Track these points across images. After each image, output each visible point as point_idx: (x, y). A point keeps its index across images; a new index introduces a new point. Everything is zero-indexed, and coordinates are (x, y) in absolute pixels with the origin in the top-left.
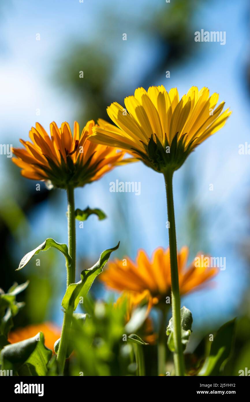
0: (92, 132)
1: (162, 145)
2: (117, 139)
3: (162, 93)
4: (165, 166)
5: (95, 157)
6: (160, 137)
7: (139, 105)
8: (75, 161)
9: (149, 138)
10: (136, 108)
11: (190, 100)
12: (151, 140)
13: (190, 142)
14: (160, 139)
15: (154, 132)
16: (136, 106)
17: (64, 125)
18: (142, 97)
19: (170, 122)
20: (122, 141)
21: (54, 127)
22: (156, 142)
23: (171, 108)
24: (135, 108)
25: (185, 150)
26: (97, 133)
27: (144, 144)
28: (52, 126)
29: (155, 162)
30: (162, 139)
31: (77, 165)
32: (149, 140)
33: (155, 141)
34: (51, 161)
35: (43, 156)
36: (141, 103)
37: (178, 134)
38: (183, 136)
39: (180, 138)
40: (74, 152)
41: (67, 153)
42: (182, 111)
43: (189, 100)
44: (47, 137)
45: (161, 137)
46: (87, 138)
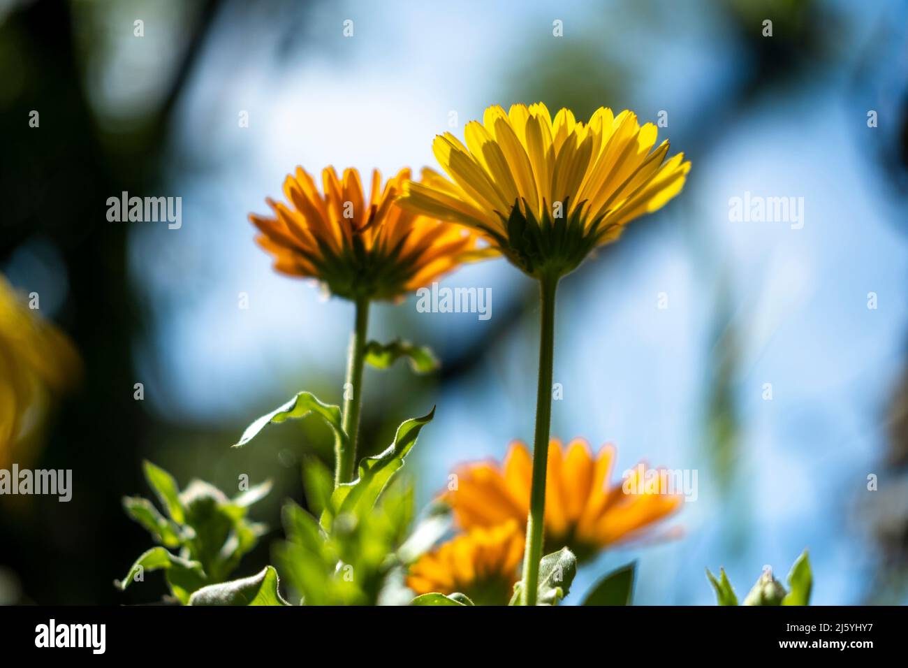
0: (401, 191)
1: (536, 223)
2: (450, 205)
3: (534, 117)
4: (542, 264)
5: (414, 240)
6: (534, 205)
7: (490, 140)
8: (369, 245)
9: (512, 207)
10: (484, 144)
11: (590, 135)
12: (516, 210)
13: (597, 219)
14: (533, 209)
15: (522, 194)
16: (483, 141)
17: (348, 172)
18: (495, 125)
19: (552, 175)
20: (460, 210)
21: (330, 175)
22: (525, 216)
23: (552, 148)
24: (482, 144)
25: (585, 234)
26: (412, 192)
27: (503, 218)
28: (326, 176)
29: (523, 254)
30: (537, 210)
31: (373, 254)
32: (511, 210)
33: (524, 212)
34: (323, 243)
35: (309, 234)
36: (494, 136)
37: (570, 201)
38: (580, 206)
39: (575, 210)
40: (366, 227)
41: (354, 228)
42: (577, 155)
43: (588, 134)
44: (317, 195)
45: (536, 204)
46: (393, 201)
